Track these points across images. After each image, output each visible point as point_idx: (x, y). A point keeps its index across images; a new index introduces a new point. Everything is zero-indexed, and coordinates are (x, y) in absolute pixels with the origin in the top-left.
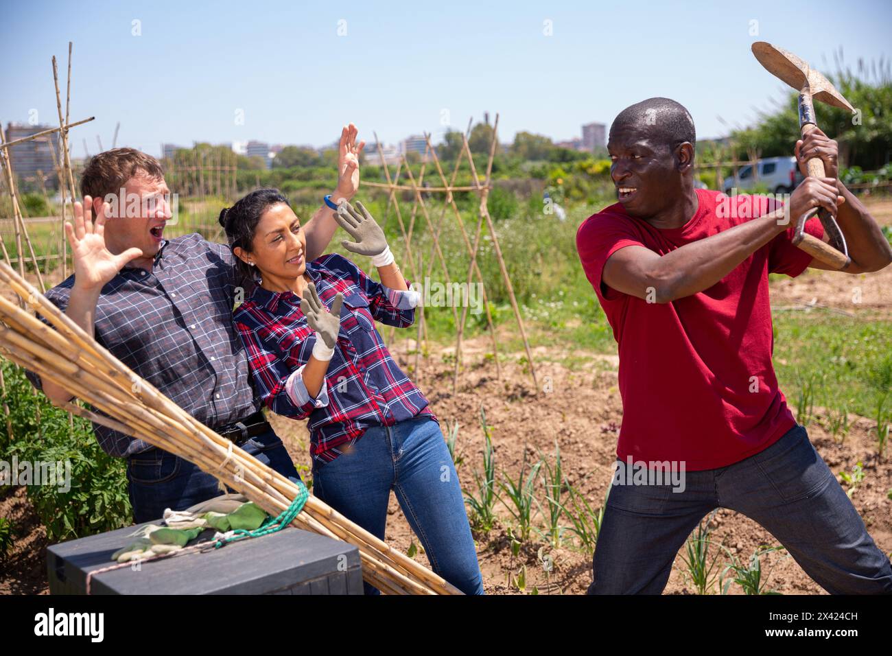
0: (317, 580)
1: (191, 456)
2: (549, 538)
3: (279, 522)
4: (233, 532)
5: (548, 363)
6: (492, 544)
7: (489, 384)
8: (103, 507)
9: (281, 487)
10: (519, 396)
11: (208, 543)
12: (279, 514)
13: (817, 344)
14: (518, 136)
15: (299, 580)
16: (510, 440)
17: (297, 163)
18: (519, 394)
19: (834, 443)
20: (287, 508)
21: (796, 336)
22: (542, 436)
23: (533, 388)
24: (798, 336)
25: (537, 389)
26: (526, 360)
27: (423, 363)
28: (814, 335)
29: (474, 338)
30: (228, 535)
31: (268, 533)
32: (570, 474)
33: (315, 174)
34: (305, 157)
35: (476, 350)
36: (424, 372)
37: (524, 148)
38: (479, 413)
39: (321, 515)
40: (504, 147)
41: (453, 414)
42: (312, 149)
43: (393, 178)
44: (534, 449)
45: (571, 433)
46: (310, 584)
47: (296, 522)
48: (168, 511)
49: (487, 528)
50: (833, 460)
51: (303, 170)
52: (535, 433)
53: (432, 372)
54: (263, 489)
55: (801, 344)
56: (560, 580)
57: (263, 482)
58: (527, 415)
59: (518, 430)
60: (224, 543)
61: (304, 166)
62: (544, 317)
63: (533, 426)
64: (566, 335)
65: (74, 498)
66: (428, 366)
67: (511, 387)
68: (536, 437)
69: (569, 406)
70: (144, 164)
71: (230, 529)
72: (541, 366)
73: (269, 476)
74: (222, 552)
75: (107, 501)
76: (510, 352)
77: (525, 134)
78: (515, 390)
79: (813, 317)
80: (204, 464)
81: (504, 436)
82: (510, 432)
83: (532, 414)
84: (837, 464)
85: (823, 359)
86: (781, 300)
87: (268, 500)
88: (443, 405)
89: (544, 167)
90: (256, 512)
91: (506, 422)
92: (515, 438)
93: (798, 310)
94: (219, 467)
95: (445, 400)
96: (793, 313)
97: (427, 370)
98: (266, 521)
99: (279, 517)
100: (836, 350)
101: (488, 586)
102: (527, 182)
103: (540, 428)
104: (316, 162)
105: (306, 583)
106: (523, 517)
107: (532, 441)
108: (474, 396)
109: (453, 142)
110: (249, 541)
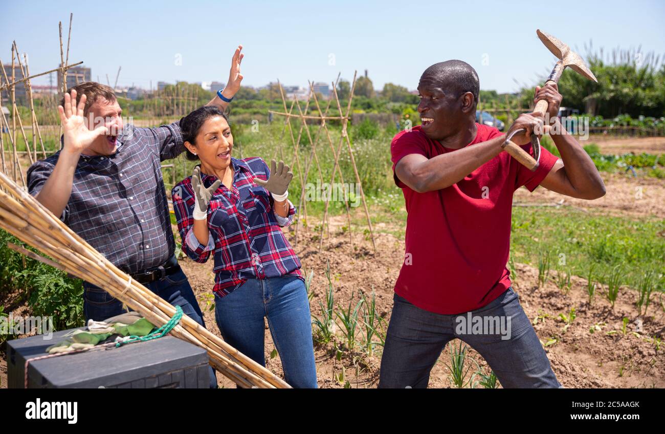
0: (176, 372)
1: (103, 286)
2: (365, 349)
3: (161, 331)
4: (129, 337)
5: (384, 234)
6: (329, 351)
7: (344, 246)
8: (75, 315)
9: (163, 308)
10: (363, 255)
11: (112, 343)
12: (162, 326)
13: (560, 229)
14: (386, 85)
15: (163, 371)
16: (353, 283)
17: (242, 97)
18: (363, 254)
19: (561, 295)
20: (167, 322)
21: (547, 223)
22: (373, 282)
23: (372, 250)
24: (549, 223)
25: (375, 250)
26: (368, 232)
27: (303, 230)
28: (559, 223)
29: (340, 215)
30: (126, 339)
31: (153, 339)
32: (386, 308)
33: (254, 105)
34: (248, 94)
35: (340, 224)
36: (303, 236)
37: (390, 94)
38: (334, 265)
39: (191, 328)
40: (377, 92)
41: (318, 265)
42: (252, 88)
43: (303, 109)
44: (364, 290)
45: (392, 280)
46: (171, 374)
47: (173, 332)
48: (91, 321)
49: (326, 341)
50: (559, 306)
51: (247, 102)
52: (369, 280)
53: (308, 237)
54: (151, 309)
55: (550, 229)
56: (370, 377)
57: (151, 304)
58: (365, 267)
59: (358, 277)
60: (122, 344)
61: (247, 99)
62: (386, 204)
63: (368, 275)
64: (399, 216)
65: (57, 308)
66: (306, 232)
67: (358, 249)
68: (369, 283)
69: (394, 263)
70: (103, 93)
71: (128, 335)
72: (380, 236)
73: (156, 301)
74: (119, 350)
75: (78, 312)
76: (362, 226)
77: (391, 85)
78: (361, 250)
79: (561, 211)
80: (112, 291)
81: (349, 281)
82: (352, 278)
83: (368, 267)
84: (562, 308)
85: (562, 240)
86: (542, 199)
87: (154, 316)
88: (312, 258)
89: (401, 106)
90: (146, 324)
91: (351, 271)
92: (356, 282)
93: (551, 207)
94: (121, 293)
95: (313, 255)
96: (548, 208)
97: (306, 235)
98: (153, 330)
99: (161, 328)
100: (571, 233)
101: (320, 379)
102: (389, 116)
103: (373, 276)
104: (255, 97)
105: (169, 374)
106: (350, 334)
107: (367, 284)
108: (332, 253)
109: (343, 88)
110: (140, 343)
